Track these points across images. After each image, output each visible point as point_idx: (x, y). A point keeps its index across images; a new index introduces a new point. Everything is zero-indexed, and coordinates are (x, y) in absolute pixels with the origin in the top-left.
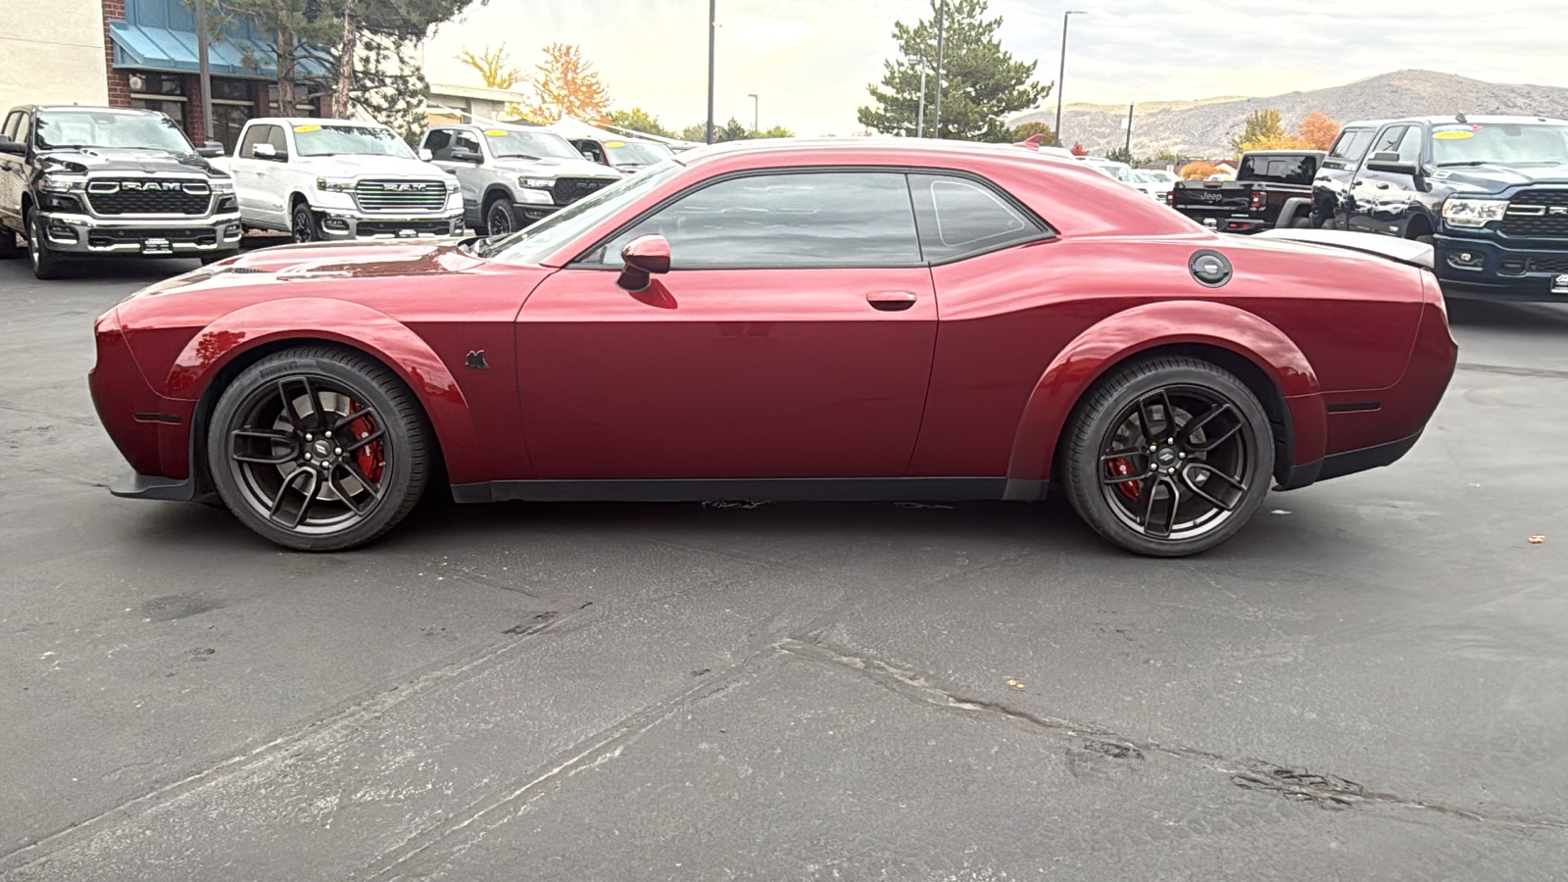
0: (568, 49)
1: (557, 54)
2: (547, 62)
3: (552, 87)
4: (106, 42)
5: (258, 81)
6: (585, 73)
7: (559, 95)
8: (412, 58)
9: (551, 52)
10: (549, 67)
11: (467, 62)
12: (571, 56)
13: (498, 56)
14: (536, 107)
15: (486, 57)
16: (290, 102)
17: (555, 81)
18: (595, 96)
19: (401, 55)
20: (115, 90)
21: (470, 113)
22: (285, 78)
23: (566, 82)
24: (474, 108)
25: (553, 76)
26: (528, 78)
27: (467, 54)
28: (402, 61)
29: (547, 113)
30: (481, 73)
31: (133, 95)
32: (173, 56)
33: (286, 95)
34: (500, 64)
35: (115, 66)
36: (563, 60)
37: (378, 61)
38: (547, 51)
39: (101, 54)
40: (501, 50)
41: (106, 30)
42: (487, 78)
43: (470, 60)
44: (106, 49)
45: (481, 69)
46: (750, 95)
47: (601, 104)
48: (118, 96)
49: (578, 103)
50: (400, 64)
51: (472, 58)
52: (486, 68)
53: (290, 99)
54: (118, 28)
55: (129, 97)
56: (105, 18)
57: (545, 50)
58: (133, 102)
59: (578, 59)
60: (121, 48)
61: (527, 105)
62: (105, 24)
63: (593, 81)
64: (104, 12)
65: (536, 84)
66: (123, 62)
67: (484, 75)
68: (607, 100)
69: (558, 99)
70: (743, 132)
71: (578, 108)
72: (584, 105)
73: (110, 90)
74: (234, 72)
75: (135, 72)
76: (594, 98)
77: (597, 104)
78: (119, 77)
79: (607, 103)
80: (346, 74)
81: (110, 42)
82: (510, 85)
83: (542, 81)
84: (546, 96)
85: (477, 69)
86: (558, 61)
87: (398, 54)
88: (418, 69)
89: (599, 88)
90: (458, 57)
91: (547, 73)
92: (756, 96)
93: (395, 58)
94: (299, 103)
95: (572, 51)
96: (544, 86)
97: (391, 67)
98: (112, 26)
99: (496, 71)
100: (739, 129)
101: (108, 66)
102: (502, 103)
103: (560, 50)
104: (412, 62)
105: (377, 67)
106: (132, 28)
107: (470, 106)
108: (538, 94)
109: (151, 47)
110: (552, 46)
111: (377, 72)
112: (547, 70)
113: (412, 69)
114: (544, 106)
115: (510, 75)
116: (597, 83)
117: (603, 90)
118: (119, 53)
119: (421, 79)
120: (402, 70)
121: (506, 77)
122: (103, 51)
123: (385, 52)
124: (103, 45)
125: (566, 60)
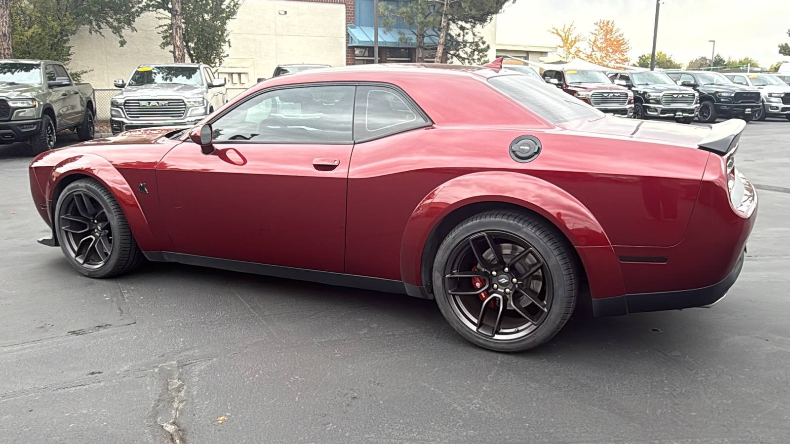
0: (608, 23)
1: (602, 25)
2: (596, 30)
3: (598, 43)
4: (346, 35)
5: (412, 48)
6: (616, 34)
7: (601, 47)
8: (479, 33)
9: (599, 24)
10: (597, 32)
11: (554, 33)
12: (609, 26)
13: (570, 29)
14: (589, 54)
15: (564, 30)
16: (421, 58)
17: (599, 40)
18: (621, 46)
19: (474, 32)
20: (349, 56)
21: (528, 59)
22: (419, 46)
23: (606, 40)
24: (530, 56)
25: (598, 37)
26: (584, 39)
27: (554, 28)
28: (474, 34)
29: (594, 57)
30: (561, 38)
31: (356, 58)
32: (385, 40)
33: (419, 54)
34: (570, 33)
35: (349, 45)
36: (604, 29)
37: (464, 36)
38: (596, 24)
39: (344, 40)
40: (572, 25)
41: (347, 29)
42: (563, 40)
43: (555, 32)
44: (346, 38)
45: (561, 36)
46: (710, 41)
47: (624, 51)
48: (350, 59)
49: (611, 51)
50: (473, 36)
51: (557, 30)
52: (563, 35)
53: (420, 56)
54: (351, 28)
55: (354, 59)
56: (346, 24)
57: (595, 24)
58: (356, 62)
59: (613, 27)
60: (351, 37)
61: (584, 53)
62: (347, 27)
63: (621, 38)
64: (346, 21)
65: (589, 42)
66: (352, 43)
67: (562, 39)
68: (628, 48)
69: (600, 49)
70: (724, 62)
71: (612, 53)
72: (615, 52)
73: (347, 56)
74: (412, 45)
75: (358, 47)
76: (620, 47)
77: (622, 51)
78: (351, 49)
79: (627, 50)
80: (441, 43)
81: (348, 35)
82: (575, 43)
83: (593, 40)
84: (594, 48)
85: (559, 37)
86: (602, 29)
87: (472, 31)
88: (482, 38)
89: (624, 42)
90: (549, 31)
91: (595, 36)
92: (714, 41)
93: (471, 33)
94: (425, 58)
95: (610, 23)
96: (594, 43)
97: (469, 38)
98: (349, 28)
99: (568, 36)
100: (722, 60)
101: (347, 45)
102: (547, 53)
103: (604, 23)
104: (479, 35)
105: (463, 38)
106: (358, 27)
107: (528, 56)
108: (590, 47)
109: (363, 36)
110: (599, 22)
111: (464, 41)
112: (596, 34)
113: (479, 38)
114: (593, 53)
115: (575, 38)
116: (623, 39)
117: (626, 43)
118: (350, 40)
119: (484, 43)
120: (474, 39)
121: (573, 39)
122: (345, 39)
123: (467, 31)
124: (345, 37)
125: (606, 28)
